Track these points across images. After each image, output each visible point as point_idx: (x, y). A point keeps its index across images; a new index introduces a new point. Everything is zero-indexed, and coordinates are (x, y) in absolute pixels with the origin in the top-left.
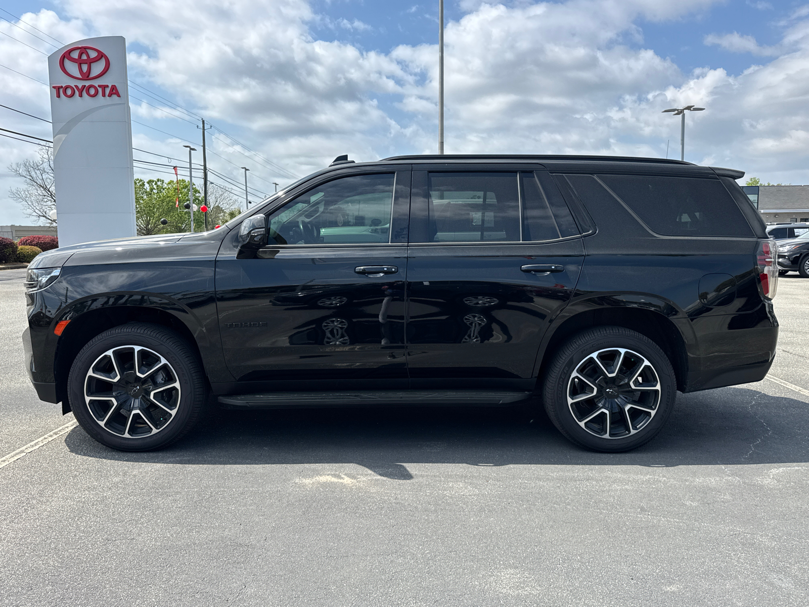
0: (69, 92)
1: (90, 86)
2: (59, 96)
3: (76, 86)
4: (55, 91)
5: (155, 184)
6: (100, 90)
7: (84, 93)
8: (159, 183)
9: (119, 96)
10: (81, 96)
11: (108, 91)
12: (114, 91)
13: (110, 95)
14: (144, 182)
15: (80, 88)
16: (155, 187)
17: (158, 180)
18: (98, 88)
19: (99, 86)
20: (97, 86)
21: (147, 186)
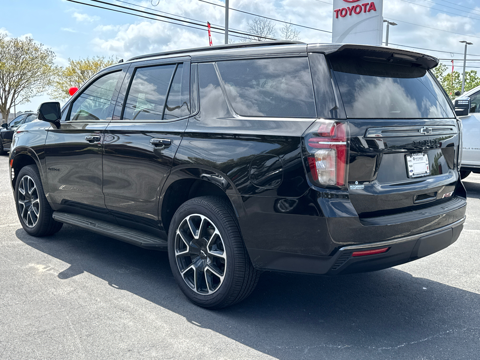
0: (344, 13)
1: (357, 6)
2: (337, 17)
3: (349, 8)
4: (335, 13)
5: (469, 75)
6: (363, 7)
7: (353, 12)
8: (472, 74)
9: (375, 10)
10: (351, 14)
11: (368, 7)
12: (372, 7)
13: (369, 11)
14: (459, 74)
15: (350, 8)
16: (468, 77)
17: (472, 72)
18: (362, 6)
19: (363, 5)
20: (361, 5)
21: (461, 77)
